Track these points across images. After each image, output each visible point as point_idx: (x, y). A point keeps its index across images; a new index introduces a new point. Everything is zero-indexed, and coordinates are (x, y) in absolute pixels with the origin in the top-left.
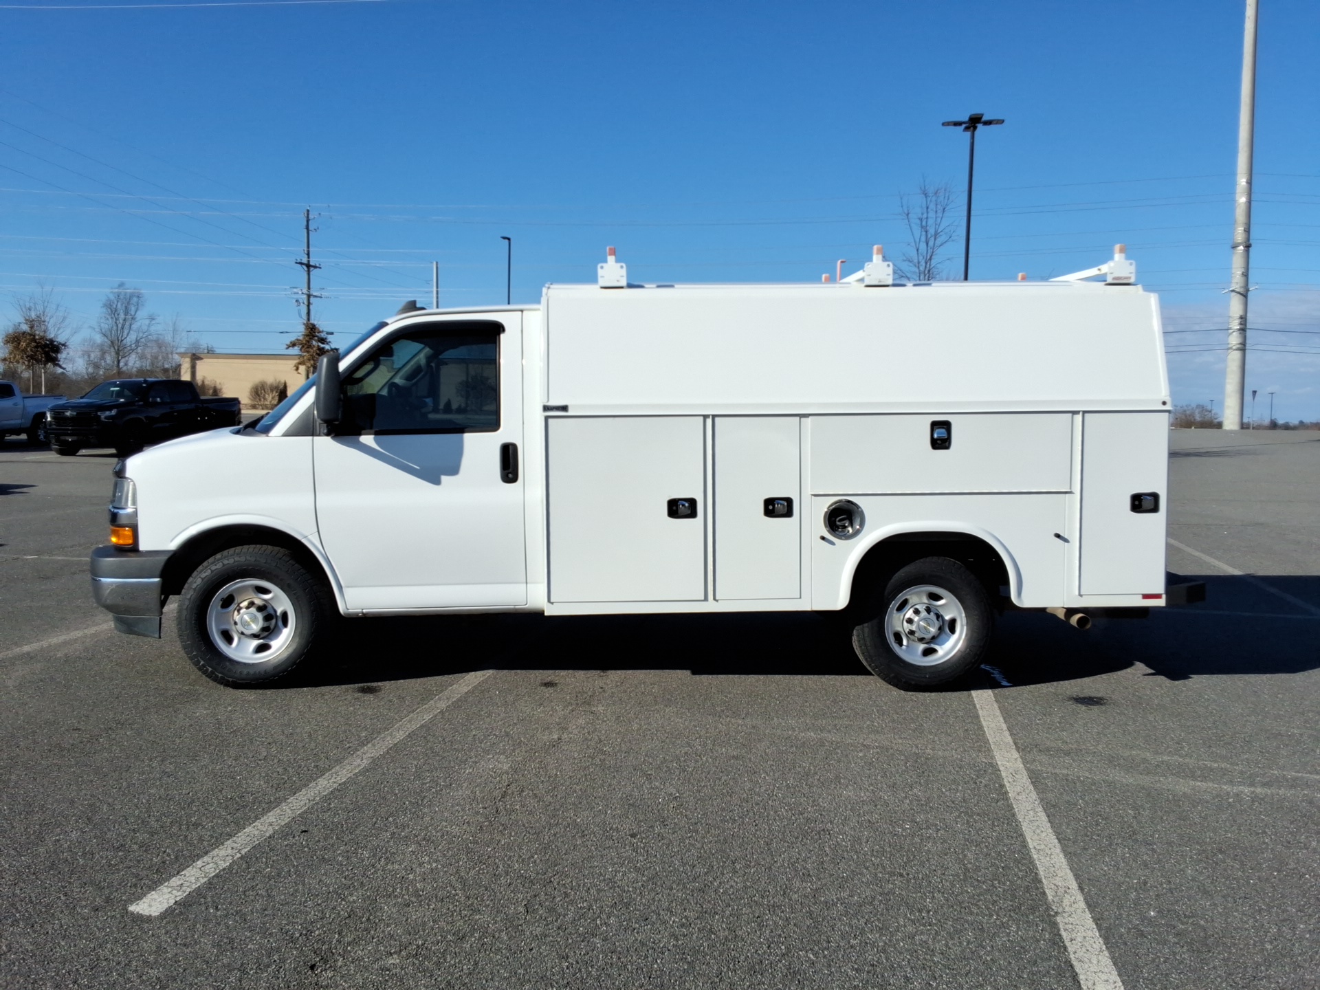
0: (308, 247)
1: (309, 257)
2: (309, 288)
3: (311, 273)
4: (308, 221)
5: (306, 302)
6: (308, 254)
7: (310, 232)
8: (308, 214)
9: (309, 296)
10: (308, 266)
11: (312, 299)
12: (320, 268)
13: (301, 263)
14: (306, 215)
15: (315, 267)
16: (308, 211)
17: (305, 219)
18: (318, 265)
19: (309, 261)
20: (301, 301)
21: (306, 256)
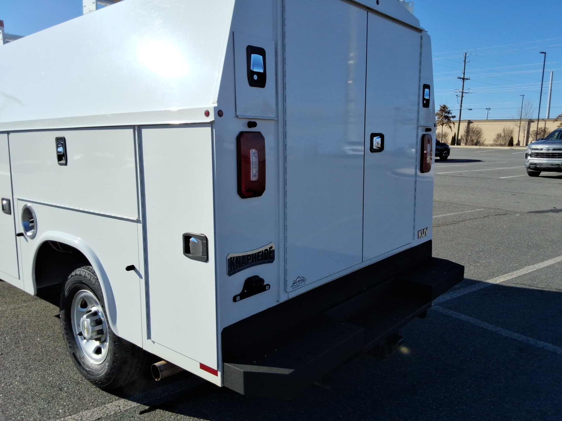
0: (464, 70)
1: (464, 75)
2: (463, 89)
3: (465, 82)
4: (465, 58)
5: (461, 96)
6: (464, 74)
7: (466, 63)
8: (466, 55)
9: (463, 93)
10: (464, 79)
11: (464, 94)
12: (470, 79)
13: (460, 78)
14: (465, 55)
15: (467, 79)
16: (466, 53)
17: (464, 57)
18: (468, 78)
19: (464, 77)
20: (459, 96)
21: (463, 74)
